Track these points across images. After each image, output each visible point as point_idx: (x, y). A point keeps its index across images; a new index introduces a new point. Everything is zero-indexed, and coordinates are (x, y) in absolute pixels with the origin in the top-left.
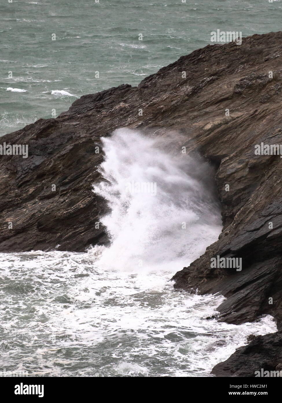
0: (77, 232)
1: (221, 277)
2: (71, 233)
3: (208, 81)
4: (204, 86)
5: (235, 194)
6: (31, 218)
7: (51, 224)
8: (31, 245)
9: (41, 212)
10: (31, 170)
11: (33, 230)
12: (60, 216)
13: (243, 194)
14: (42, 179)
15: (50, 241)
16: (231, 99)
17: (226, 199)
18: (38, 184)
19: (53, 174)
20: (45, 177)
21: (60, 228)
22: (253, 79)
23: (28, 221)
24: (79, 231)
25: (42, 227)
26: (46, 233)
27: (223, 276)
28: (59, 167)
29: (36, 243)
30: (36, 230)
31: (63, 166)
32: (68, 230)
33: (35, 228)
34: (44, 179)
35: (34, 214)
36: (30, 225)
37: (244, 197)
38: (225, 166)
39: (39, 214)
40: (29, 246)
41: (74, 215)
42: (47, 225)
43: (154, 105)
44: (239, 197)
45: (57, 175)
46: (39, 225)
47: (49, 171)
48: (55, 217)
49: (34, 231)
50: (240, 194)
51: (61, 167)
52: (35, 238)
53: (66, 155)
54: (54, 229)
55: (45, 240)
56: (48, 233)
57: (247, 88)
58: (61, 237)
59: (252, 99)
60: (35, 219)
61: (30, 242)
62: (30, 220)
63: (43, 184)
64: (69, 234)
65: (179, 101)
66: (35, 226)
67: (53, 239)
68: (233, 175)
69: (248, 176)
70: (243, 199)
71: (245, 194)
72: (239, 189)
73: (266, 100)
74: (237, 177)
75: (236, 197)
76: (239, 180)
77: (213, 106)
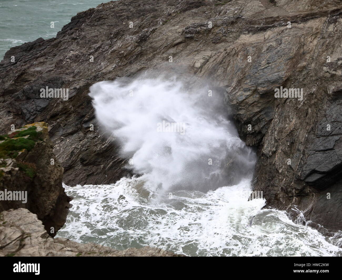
0: (116, 161)
1: (312, 195)
2: (111, 163)
3: (151, 31)
4: (150, 35)
5: (254, 116)
6: (72, 156)
7: (93, 159)
8: (84, 179)
9: (78, 149)
10: (39, 111)
11: (78, 165)
12: (99, 150)
13: (261, 115)
14: (56, 118)
15: (97, 173)
16: (184, 42)
17: (246, 121)
18: (53, 123)
19: (65, 113)
20: (58, 117)
21: (101, 161)
22: (197, 27)
23: (70, 158)
24: (117, 160)
25: (87, 162)
26: (92, 166)
27: (314, 193)
28: (70, 107)
29: (87, 177)
30: (81, 165)
31: (73, 106)
32: (108, 160)
33: (79, 163)
34: (58, 119)
35: (72, 151)
36: (74, 162)
37: (262, 118)
38: (233, 95)
39: (77, 151)
40: (82, 181)
41: (110, 148)
42: (90, 160)
43: (115, 51)
44: (258, 118)
45: (70, 114)
46: (82, 160)
47: (61, 111)
48: (95, 152)
49: (79, 167)
50: (258, 116)
51: (71, 108)
52: (84, 173)
53: (73, 98)
54: (96, 162)
55: (93, 173)
56: (93, 166)
58: (104, 167)
59: (204, 41)
60: (76, 156)
61: (82, 177)
62: (72, 157)
63: (58, 122)
64: (110, 164)
65: (133, 47)
66: (78, 161)
67: (99, 171)
68: (245, 101)
69: (261, 101)
70: (262, 119)
71: (263, 115)
72: (257, 112)
73: (218, 41)
74: (249, 103)
75: (256, 117)
76: (253, 104)
77: (172, 48)
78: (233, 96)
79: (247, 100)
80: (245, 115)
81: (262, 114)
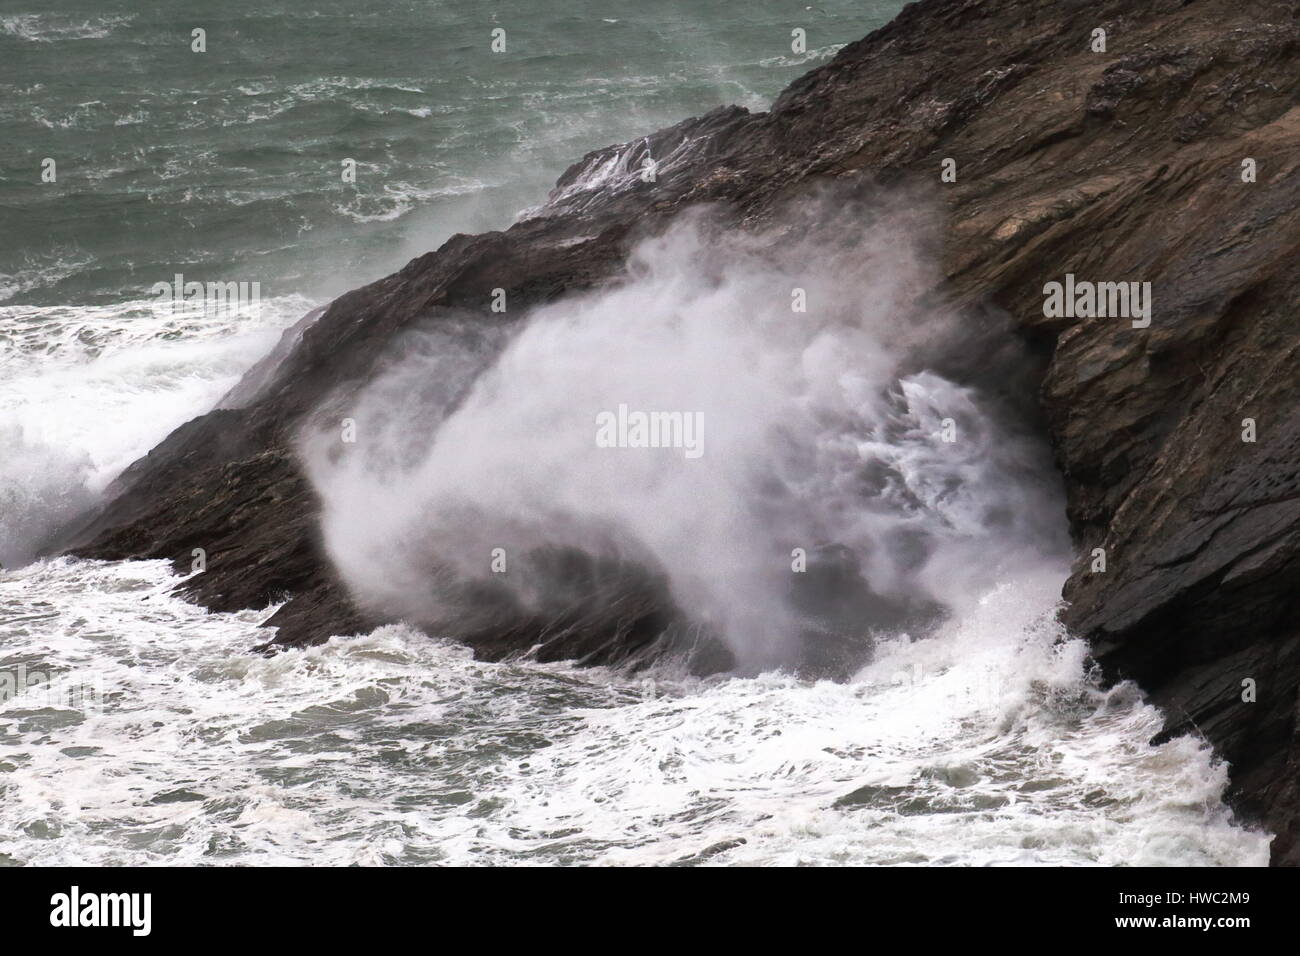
3: (1001, 82)
4: (988, 98)
5: (1109, 447)
13: (1134, 445)
16: (1077, 135)
17: (1079, 464)
22: (1148, 66)
37: (1140, 455)
38: (1070, 357)
43: (827, 168)
44: (1123, 455)
50: (1125, 446)
57: (1129, 95)
59: (1148, 132)
65: (909, 151)
68: (1099, 383)
69: (1150, 386)
70: (1137, 460)
71: (1143, 443)
72: (1120, 430)
73: (1195, 132)
74: (1110, 392)
75: (1114, 454)
76: (1120, 400)
77: (1021, 160)
78: (1069, 361)
79: (1106, 382)
80: (1080, 440)
81: (1140, 440)
